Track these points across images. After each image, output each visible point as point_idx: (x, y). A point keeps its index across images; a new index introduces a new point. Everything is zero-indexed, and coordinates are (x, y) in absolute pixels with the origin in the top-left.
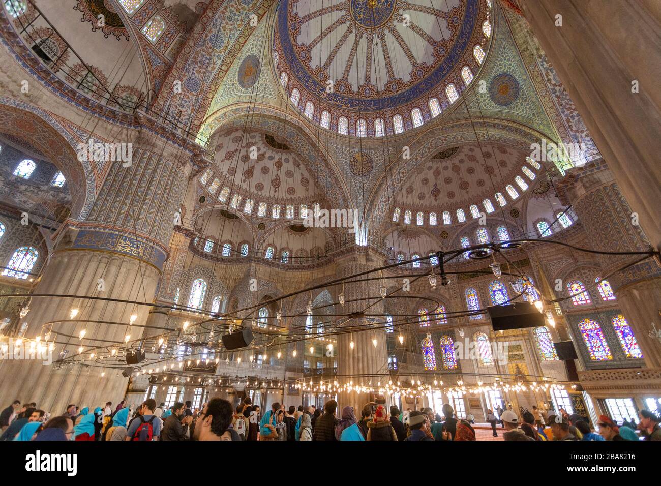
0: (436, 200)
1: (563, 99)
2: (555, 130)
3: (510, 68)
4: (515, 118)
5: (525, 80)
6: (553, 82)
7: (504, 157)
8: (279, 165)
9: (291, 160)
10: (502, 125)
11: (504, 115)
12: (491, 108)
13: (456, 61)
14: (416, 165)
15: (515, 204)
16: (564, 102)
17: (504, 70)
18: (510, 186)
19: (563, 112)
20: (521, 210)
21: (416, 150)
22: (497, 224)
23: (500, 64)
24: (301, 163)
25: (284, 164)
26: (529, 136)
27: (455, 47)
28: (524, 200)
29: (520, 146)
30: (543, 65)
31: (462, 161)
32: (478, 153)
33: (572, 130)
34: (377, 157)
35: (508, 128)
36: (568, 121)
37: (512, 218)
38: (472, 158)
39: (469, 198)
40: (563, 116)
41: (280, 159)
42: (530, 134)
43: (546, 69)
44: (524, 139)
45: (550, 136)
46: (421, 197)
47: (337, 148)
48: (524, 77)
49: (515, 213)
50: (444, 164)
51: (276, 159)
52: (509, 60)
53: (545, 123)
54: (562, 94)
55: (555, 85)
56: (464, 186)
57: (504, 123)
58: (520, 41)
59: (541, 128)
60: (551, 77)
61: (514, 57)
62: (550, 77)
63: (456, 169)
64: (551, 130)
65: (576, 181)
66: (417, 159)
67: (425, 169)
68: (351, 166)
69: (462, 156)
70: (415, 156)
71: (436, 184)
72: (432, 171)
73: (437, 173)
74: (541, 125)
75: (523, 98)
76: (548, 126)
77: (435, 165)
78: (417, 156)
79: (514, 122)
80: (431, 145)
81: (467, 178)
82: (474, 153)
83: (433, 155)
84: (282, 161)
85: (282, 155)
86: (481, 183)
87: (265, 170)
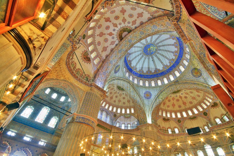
4: (144, 102)
7: (126, 103)
8: (110, 34)
9: (114, 40)
11: (143, 99)
12: (142, 94)
13: (141, 77)
15: (117, 114)
17: (152, 93)
18: (116, 108)
24: (115, 45)
25: (111, 37)
27: (143, 75)
37: (113, 116)
39: (109, 102)
41: (114, 34)
48: (153, 98)
49: (115, 115)
50: (116, 89)
51: (113, 32)
54: (155, 108)
55: (156, 105)
56: (111, 98)
61: (156, 94)
63: (115, 93)
69: (120, 92)
73: (112, 89)
75: (149, 100)
84: (113, 36)
85: (116, 35)
86: (115, 101)
87: (108, 28)
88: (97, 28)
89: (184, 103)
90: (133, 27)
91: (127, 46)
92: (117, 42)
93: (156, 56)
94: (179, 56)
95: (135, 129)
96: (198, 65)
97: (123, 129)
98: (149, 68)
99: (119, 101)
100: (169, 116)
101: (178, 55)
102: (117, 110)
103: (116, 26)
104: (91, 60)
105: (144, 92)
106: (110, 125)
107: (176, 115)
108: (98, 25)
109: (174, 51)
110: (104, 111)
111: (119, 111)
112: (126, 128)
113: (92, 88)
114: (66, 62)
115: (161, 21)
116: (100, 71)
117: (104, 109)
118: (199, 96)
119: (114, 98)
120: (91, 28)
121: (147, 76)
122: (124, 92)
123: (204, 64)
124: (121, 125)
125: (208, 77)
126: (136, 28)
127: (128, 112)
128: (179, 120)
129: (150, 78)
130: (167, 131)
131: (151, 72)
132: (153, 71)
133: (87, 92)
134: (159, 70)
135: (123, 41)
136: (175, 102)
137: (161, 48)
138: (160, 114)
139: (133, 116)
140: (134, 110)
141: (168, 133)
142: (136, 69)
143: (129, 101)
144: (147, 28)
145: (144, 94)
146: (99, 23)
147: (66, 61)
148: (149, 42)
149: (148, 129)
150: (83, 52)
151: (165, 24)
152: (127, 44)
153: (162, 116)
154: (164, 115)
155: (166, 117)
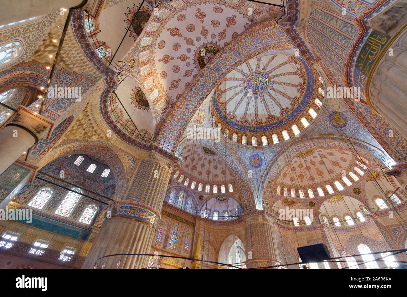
3: (265, 159)
8: (183, 58)
9: (190, 68)
13: (244, 131)
15: (204, 194)
17: (262, 156)
18: (202, 184)
20: (205, 199)
25: (184, 63)
27: (248, 127)
28: (210, 197)
31: (206, 159)
37: (198, 199)
39: (191, 174)
41: (189, 58)
48: (265, 166)
49: (201, 198)
50: (202, 153)
51: (188, 55)
52: (268, 157)
56: (194, 168)
63: (200, 159)
69: (209, 158)
71: (189, 156)
72: (196, 150)
73: (195, 153)
74: (256, 184)
75: (258, 170)
77: (200, 150)
84: (187, 60)
85: (193, 59)
86: (200, 173)
87: (177, 47)
88: (156, 47)
89: (320, 173)
90: (222, 43)
91: (213, 77)
92: (195, 72)
93: (268, 93)
94: (307, 92)
95: (236, 220)
96: (339, 107)
97: (214, 221)
98: (256, 114)
99: (208, 173)
100: (293, 195)
101: (305, 90)
102: (204, 188)
103: (192, 44)
104: (150, 104)
105: (249, 156)
106: (193, 215)
107: (306, 194)
108: (157, 43)
109: (298, 83)
110: (181, 190)
111: (207, 190)
112: (221, 219)
113: (151, 153)
114: (101, 110)
115: (267, 29)
116: (168, 122)
117: (181, 188)
118: (344, 160)
119: (199, 168)
120: (144, 49)
121: (254, 128)
122: (216, 158)
123: (351, 103)
124: (211, 214)
125: (358, 127)
126: (226, 44)
127: (223, 190)
128: (311, 202)
129: (259, 131)
130: (291, 223)
131: (260, 121)
132: (264, 120)
133: (142, 161)
134: (274, 117)
135: (205, 69)
136: (303, 171)
137: (276, 79)
138: (278, 192)
139: (231, 197)
140: (234, 188)
141: (293, 224)
142: (235, 117)
143: (224, 173)
144: (245, 43)
145: (250, 158)
146: (160, 39)
147: (101, 107)
148: (254, 70)
149: (257, 220)
150: (133, 90)
151: (273, 35)
152: (213, 73)
153: (282, 197)
154: (285, 194)
155: (289, 198)
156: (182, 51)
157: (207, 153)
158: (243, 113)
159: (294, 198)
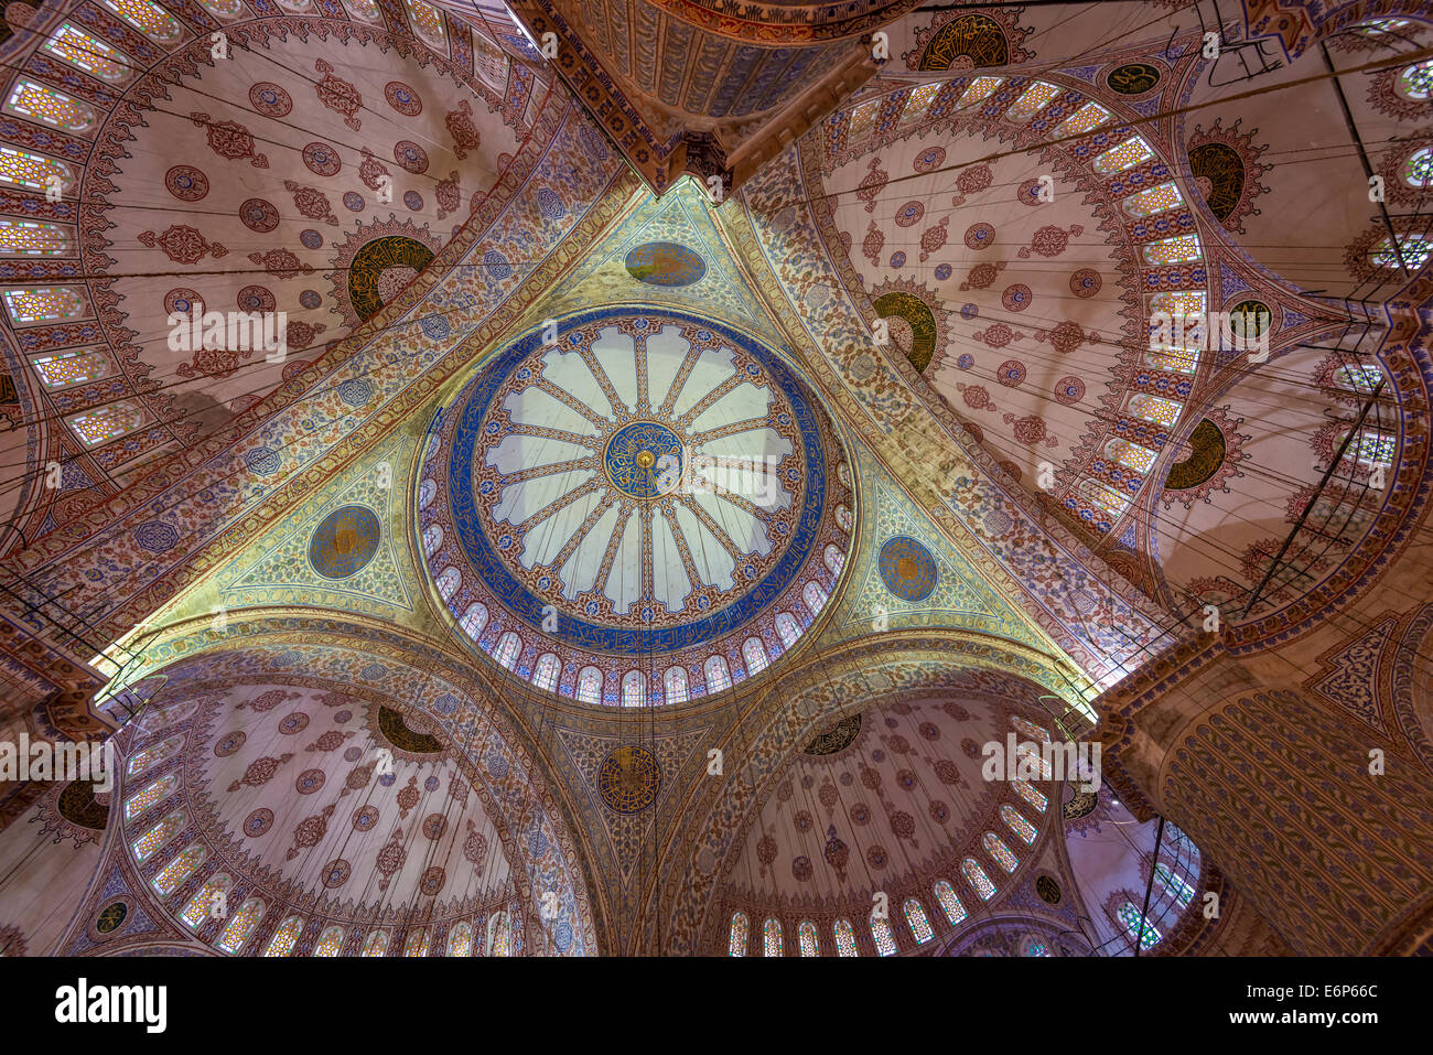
0: (842, 877)
1: (1021, 562)
2: (1034, 627)
3: (903, 525)
4: (948, 622)
5: (938, 542)
6: (989, 535)
7: (969, 731)
8: (408, 799)
9: (444, 782)
10: (929, 642)
11: (925, 619)
12: (896, 609)
14: (769, 770)
15: (1037, 859)
16: (1024, 567)
17: (892, 531)
19: (1033, 586)
20: (1059, 875)
21: (761, 729)
22: (1017, 933)
23: (884, 522)
24: (469, 786)
25: (425, 796)
26: (990, 653)
27: (804, 518)
28: (1055, 843)
29: (983, 685)
30: (956, 507)
31: (878, 756)
32: (908, 729)
33: (1064, 618)
34: (670, 754)
35: (941, 644)
36: (1050, 601)
37: (1047, 906)
38: (900, 745)
39: (924, 860)
40: (1036, 594)
41: (413, 780)
42: (990, 648)
43: (963, 512)
44: (983, 662)
45: (1031, 643)
46: (802, 870)
47: (566, 736)
48: (934, 537)
49: (1048, 888)
50: (839, 769)
51: (402, 783)
52: (895, 511)
53: (1008, 617)
54: (1014, 553)
55: (993, 539)
56: (901, 825)
57: (932, 635)
58: (902, 470)
59: (1006, 631)
60: (980, 524)
61: (903, 504)
62: (977, 527)
63: (872, 779)
64: (1027, 630)
65: (1130, 730)
66: (768, 754)
67: (797, 784)
68: (604, 785)
69: (873, 742)
70: (761, 746)
71: (832, 829)
72: (815, 790)
73: (828, 796)
74: (1004, 625)
75: (947, 578)
76: (1019, 623)
77: (821, 772)
78: (766, 744)
79: (950, 630)
80: (794, 714)
81: (903, 801)
82: (899, 731)
83: (807, 741)
84: (420, 786)
85: (420, 767)
86: (939, 812)
87: (368, 816)
88: (333, 895)
93: (688, 418)
96: (605, 274)
99: (949, 773)
108: (320, 892)
109: (625, 336)
122: (879, 718)
129: (823, 482)
137: (629, 399)
138: (1111, 503)
145: (890, 588)
146: (312, 884)
153: (1146, 492)
154: (1142, 460)
155: (1168, 449)
156: (384, 800)
157: (847, 743)
158: (751, 517)
159: (1184, 419)
